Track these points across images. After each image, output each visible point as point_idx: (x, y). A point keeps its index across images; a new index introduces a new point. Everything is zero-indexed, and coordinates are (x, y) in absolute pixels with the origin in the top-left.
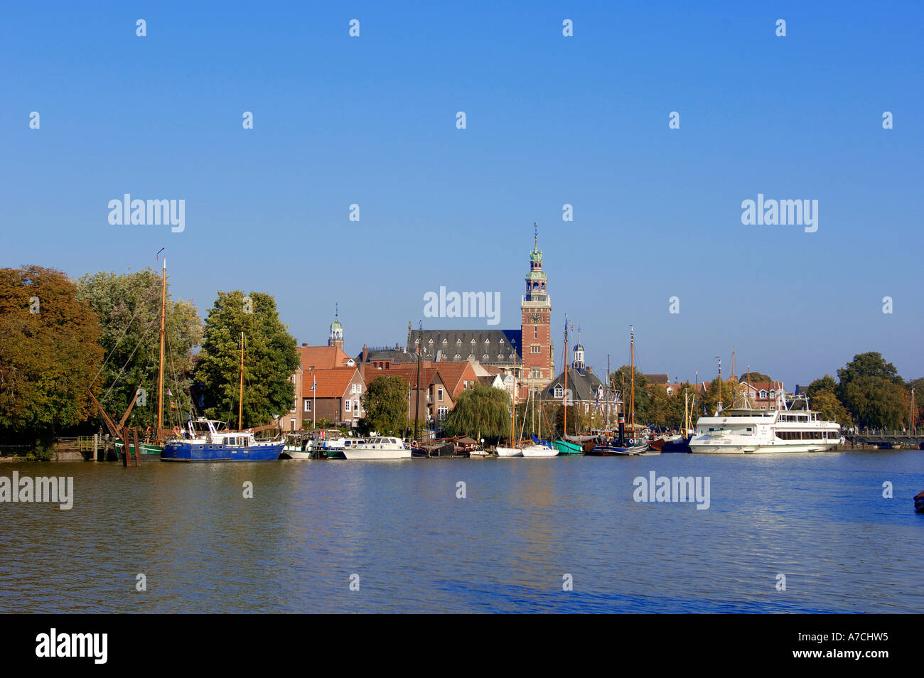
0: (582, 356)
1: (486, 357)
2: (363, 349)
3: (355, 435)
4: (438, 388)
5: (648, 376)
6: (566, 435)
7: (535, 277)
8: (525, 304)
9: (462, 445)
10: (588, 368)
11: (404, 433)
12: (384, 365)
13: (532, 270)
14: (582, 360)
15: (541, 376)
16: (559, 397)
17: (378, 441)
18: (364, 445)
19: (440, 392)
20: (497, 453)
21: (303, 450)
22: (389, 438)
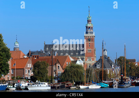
0: (106, 53)
1: (72, 54)
2: (29, 51)
3: (31, 82)
4: (58, 65)
5: (129, 60)
6: (103, 81)
7: (89, 25)
8: (85, 35)
9: (67, 85)
10: (108, 57)
11: (47, 81)
12: (37, 57)
13: (88, 23)
14: (106, 54)
15: (92, 60)
16: (99, 67)
17: (39, 84)
18: (35, 85)
19: (58, 66)
20: (79, 87)
21: (13, 87)
22: (43, 83)
